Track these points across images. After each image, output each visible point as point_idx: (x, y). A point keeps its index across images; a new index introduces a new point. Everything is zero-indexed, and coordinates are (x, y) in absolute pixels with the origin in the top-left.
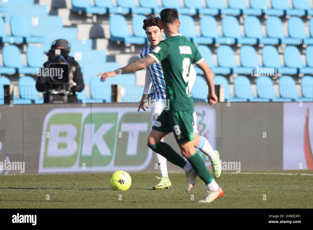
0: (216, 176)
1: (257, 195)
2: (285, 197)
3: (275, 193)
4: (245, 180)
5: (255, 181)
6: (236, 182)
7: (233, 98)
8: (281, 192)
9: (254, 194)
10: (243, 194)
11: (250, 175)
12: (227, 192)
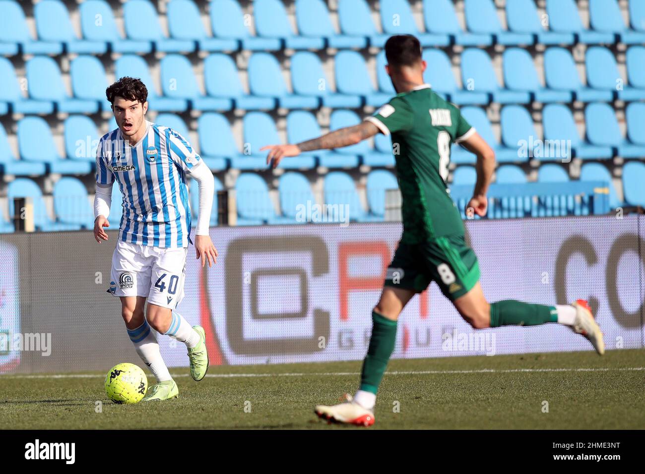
0: (196, 377)
1: (107, 420)
2: (164, 422)
3: (143, 415)
4: (82, 390)
5: (102, 392)
6: (63, 395)
7: (52, 224)
8: (156, 412)
9: (101, 419)
10: (79, 418)
11: (92, 379)
12: (46, 415)
